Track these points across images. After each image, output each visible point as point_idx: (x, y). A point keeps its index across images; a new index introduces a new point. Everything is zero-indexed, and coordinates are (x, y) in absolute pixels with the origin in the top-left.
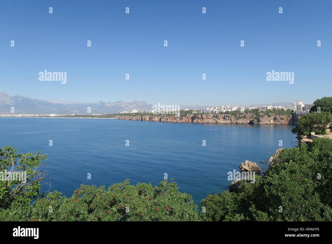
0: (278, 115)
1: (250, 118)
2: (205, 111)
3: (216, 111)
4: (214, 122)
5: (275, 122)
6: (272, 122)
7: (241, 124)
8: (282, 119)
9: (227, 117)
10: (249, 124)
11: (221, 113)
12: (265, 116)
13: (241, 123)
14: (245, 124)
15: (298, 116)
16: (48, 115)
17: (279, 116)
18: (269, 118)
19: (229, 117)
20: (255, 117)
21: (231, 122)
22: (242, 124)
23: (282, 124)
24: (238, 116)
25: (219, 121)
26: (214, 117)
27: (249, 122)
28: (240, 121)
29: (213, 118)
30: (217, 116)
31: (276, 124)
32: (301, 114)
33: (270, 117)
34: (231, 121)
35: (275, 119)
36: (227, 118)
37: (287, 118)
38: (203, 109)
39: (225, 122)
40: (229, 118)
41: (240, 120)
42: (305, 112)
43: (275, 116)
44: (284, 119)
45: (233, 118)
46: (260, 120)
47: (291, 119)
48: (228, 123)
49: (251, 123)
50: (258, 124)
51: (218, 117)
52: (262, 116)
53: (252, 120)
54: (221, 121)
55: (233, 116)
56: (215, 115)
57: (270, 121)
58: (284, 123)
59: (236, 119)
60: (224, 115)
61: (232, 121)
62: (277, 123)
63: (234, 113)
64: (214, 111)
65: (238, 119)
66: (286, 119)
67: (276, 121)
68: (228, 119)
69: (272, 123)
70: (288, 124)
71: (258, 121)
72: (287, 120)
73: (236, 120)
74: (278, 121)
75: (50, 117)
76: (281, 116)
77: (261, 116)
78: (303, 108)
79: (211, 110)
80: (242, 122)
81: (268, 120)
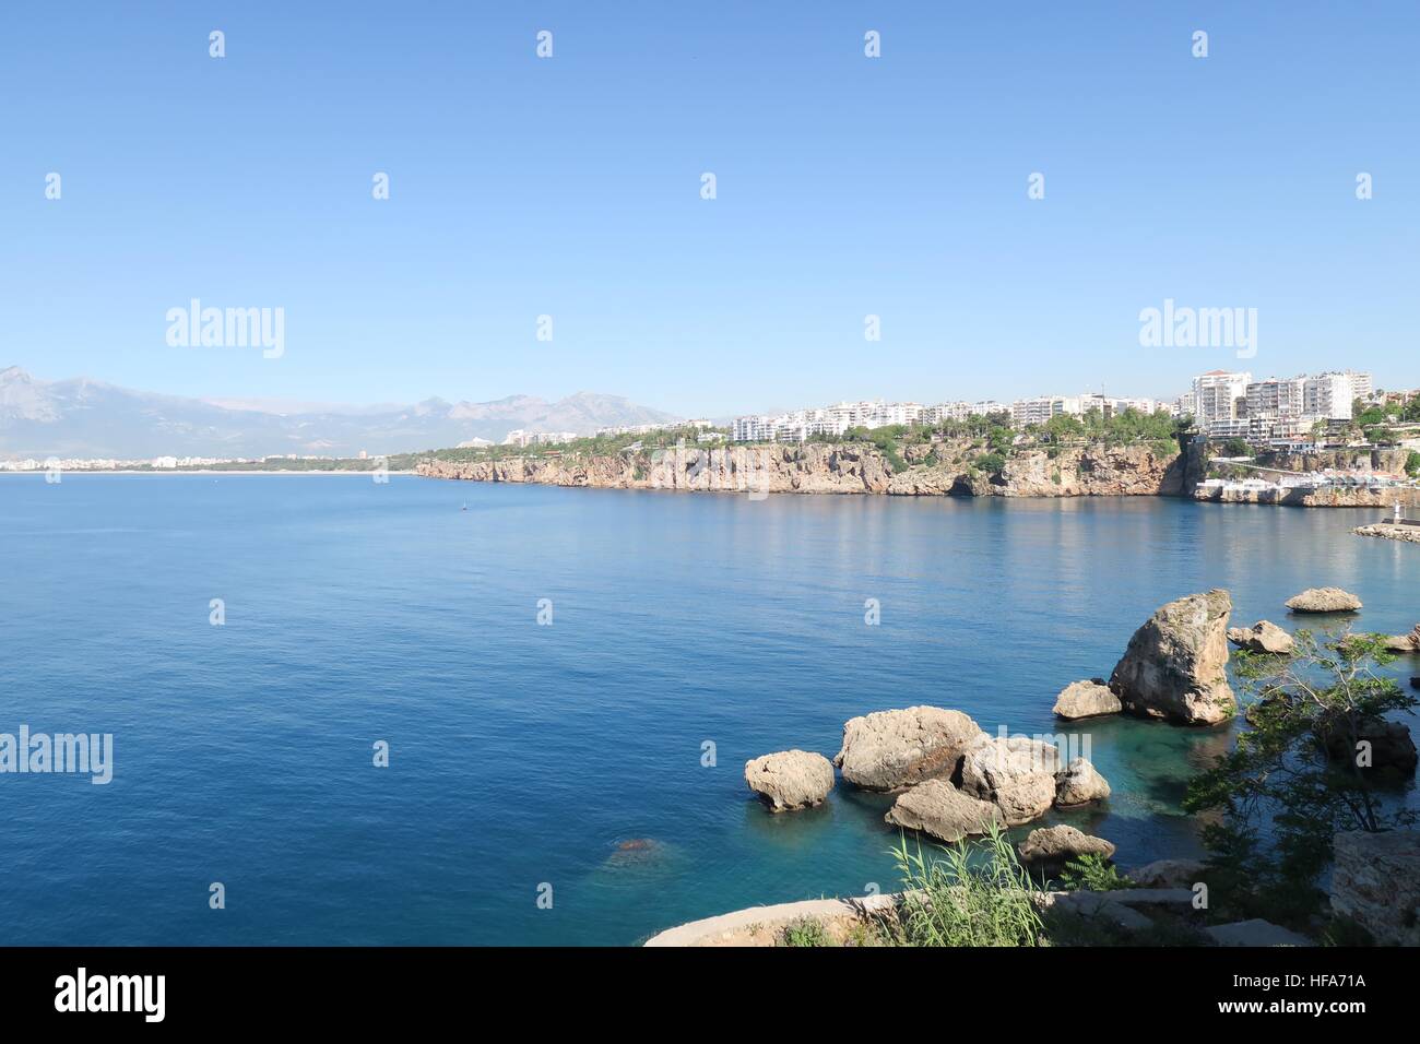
0: (1101, 445)
1: (956, 461)
2: (749, 426)
3: (798, 430)
4: (785, 484)
5: (1086, 482)
6: (1069, 481)
7: (907, 494)
8: (1121, 466)
9: (843, 458)
10: (950, 493)
11: (821, 437)
12: (1031, 452)
13: (911, 491)
14: (929, 494)
15: (1209, 446)
16: (146, 462)
17: (1107, 448)
18: (1052, 462)
19: (854, 458)
20: (982, 457)
21: (867, 486)
22: (917, 495)
23: (1122, 494)
24: (900, 453)
25: (806, 483)
26: (787, 459)
27: (949, 483)
28: (904, 482)
29: (783, 464)
30: (799, 455)
31: (1091, 494)
32: (1220, 438)
33: (1056, 453)
34: (864, 479)
35: (1086, 466)
36: (846, 465)
37: (1151, 460)
38: (744, 420)
39: (836, 487)
40: (853, 464)
41: (904, 475)
42: (1245, 422)
43: (1086, 449)
44: (1133, 466)
45: (875, 465)
46: (1005, 474)
47: (1171, 466)
48: (846, 493)
49: (961, 490)
50: (996, 494)
51: (803, 457)
52: (1019, 453)
53: (965, 476)
54: (818, 481)
55: (875, 453)
56: (791, 451)
57: (1057, 479)
58: (1132, 489)
59: (890, 468)
60: (830, 446)
61: (870, 478)
62: (1097, 486)
63: (884, 442)
64: (792, 426)
65: (899, 469)
66: (1144, 468)
67: (1091, 476)
68: (852, 471)
69: (1068, 491)
70: (1158, 494)
71: (998, 479)
72: (1152, 471)
73: (888, 473)
74: (1103, 479)
75: (154, 469)
76: (1116, 450)
77: (1012, 454)
78: (1241, 402)
79: (779, 422)
80: (916, 488)
81: (1049, 473)
